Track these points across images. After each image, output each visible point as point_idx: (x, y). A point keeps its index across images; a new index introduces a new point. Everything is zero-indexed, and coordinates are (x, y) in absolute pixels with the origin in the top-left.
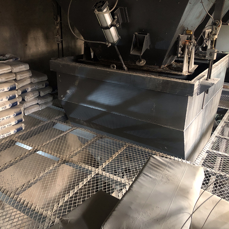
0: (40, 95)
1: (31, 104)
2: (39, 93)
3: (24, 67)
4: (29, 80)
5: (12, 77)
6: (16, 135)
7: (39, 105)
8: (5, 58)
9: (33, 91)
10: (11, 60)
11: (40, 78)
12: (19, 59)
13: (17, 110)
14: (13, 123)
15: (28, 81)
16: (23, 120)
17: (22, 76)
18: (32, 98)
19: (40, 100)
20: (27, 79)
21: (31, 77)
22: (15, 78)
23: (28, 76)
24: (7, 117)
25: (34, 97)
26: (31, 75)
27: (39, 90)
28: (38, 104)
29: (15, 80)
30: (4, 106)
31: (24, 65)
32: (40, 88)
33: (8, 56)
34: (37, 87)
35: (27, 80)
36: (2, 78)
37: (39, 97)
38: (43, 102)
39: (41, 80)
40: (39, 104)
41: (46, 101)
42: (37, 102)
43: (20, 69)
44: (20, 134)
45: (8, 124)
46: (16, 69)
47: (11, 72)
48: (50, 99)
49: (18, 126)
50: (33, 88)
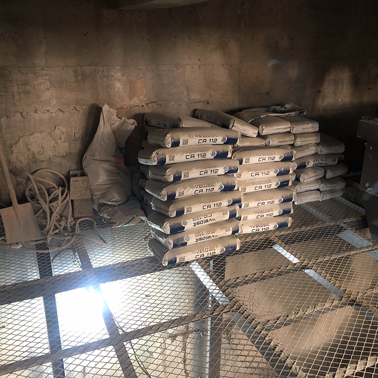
0: (325, 176)
1: (307, 189)
2: (325, 172)
3: (311, 127)
4: (314, 148)
5: (289, 140)
6: (277, 234)
7: (321, 192)
8: (283, 109)
9: (316, 167)
10: (293, 114)
11: (332, 148)
12: (305, 114)
13: (286, 194)
14: (276, 213)
15: (312, 151)
16: (292, 212)
17: (304, 140)
18: (312, 179)
19: (323, 185)
20: (311, 146)
21: (317, 144)
22: (292, 142)
23: (314, 142)
24: (269, 201)
25: (315, 178)
26: (318, 141)
27: (325, 168)
28: (318, 190)
29: (292, 146)
30: (268, 184)
31: (311, 123)
32: (328, 164)
33: (288, 106)
34: (323, 162)
35: (311, 148)
36: (274, 139)
37: (323, 179)
38: (328, 189)
39: (332, 152)
40: (321, 190)
41: (333, 188)
42: (317, 187)
43: (304, 129)
44: (283, 233)
45: (268, 213)
46: (298, 129)
47: (289, 132)
48: (340, 186)
49: (282, 220)
50: (317, 162)
